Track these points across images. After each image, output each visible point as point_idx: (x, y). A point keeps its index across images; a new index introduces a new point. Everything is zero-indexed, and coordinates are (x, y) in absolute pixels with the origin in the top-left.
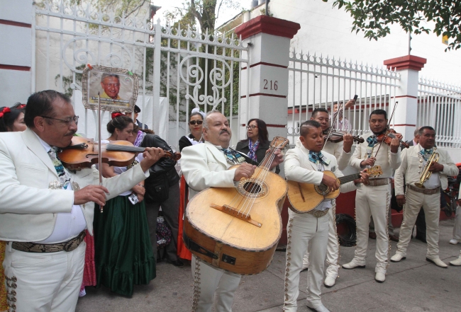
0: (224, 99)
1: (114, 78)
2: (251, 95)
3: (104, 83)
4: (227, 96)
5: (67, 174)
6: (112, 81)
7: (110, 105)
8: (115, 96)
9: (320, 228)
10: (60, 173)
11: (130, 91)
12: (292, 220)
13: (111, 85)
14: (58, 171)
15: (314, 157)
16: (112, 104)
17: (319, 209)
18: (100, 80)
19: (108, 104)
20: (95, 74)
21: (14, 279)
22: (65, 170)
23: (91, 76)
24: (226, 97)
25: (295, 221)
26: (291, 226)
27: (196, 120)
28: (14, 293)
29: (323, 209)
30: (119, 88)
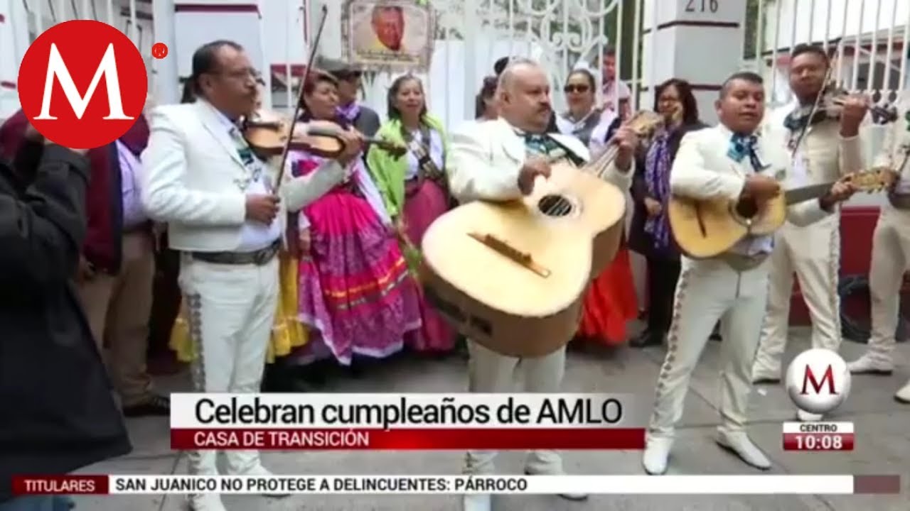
0: (603, 40)
1: (393, 12)
2: (661, 27)
3: (376, 22)
4: (610, 32)
5: (257, 163)
6: (391, 18)
7: (388, 62)
8: (396, 46)
9: (745, 291)
10: (247, 160)
11: (421, 34)
12: (687, 274)
13: (388, 25)
14: (243, 156)
15: (739, 148)
16: (391, 59)
17: (742, 251)
18: (370, 19)
19: (385, 59)
20: (361, 9)
21: (198, 296)
22: (254, 157)
23: (354, 12)
24: (606, 33)
25: (691, 277)
26: (684, 286)
27: (575, 83)
28: (198, 314)
29: (751, 253)
30: (402, 31)
